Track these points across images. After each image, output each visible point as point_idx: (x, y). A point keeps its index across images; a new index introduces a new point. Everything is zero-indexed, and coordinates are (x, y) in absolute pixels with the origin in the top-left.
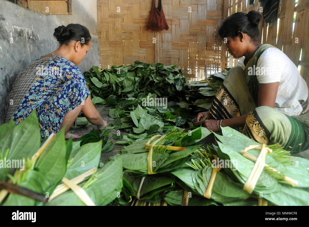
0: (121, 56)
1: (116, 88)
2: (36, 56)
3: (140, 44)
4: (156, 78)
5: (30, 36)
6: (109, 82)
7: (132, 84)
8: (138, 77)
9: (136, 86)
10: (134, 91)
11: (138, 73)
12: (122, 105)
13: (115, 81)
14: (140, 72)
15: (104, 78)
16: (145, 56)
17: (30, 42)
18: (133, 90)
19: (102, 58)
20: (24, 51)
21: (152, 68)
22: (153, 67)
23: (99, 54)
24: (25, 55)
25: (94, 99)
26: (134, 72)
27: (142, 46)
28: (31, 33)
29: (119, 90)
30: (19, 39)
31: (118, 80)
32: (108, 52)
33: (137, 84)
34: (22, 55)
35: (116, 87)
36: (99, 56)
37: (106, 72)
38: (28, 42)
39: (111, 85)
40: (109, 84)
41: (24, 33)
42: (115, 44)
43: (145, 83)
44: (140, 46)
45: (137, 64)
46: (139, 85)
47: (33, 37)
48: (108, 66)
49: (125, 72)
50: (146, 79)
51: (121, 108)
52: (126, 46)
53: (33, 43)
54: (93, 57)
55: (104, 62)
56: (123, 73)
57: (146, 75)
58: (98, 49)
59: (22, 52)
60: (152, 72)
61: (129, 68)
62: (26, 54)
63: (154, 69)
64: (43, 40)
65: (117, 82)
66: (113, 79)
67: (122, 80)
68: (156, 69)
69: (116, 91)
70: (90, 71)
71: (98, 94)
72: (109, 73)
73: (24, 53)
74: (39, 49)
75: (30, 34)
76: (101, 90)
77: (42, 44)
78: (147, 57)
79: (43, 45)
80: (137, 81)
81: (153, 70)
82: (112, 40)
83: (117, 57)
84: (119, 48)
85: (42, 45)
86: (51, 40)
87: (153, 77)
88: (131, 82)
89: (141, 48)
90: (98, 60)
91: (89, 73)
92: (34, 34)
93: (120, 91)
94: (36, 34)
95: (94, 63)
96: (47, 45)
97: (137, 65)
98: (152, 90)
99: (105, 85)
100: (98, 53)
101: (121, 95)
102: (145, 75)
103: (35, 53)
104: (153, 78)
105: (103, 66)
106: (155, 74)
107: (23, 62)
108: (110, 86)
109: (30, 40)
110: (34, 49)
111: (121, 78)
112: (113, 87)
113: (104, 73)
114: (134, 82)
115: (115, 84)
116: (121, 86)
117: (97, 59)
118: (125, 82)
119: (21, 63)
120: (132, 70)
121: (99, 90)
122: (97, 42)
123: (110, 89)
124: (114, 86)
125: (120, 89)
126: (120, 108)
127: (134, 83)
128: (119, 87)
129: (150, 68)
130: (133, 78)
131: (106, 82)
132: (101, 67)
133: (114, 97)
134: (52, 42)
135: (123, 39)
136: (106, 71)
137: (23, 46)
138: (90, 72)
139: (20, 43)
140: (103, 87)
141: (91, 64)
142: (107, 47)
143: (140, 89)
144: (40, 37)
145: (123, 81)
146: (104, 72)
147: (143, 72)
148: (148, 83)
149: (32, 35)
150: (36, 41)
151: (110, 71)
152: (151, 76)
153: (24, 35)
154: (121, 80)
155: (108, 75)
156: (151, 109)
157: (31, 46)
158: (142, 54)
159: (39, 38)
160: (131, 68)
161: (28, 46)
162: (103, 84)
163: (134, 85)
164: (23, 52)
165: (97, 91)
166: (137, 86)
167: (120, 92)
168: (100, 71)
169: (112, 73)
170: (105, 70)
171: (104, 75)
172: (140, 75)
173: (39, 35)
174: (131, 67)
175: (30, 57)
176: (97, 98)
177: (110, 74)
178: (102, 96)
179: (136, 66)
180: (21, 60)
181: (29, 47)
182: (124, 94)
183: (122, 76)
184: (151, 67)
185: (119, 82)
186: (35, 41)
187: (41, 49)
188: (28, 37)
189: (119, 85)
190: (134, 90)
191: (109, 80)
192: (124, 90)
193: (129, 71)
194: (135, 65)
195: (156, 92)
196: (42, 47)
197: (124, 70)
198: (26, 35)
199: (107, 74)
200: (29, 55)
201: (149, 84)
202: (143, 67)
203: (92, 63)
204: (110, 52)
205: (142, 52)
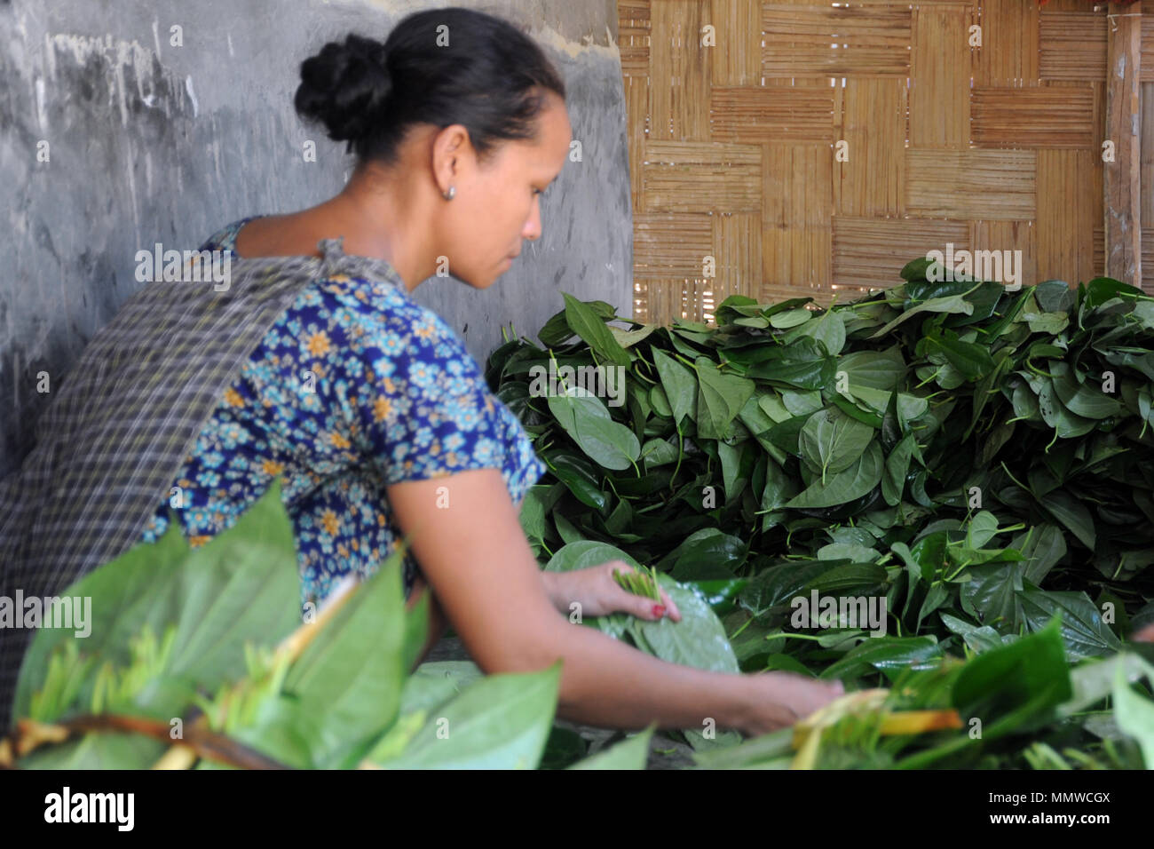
0: (818, 216)
1: (741, 474)
2: (173, 230)
3: (974, 113)
4: (1059, 403)
5: (141, 95)
6: (692, 424)
7: (871, 445)
8: (918, 394)
9: (905, 467)
10: (883, 506)
11: (930, 364)
12: (771, 593)
13: (739, 422)
14: (939, 350)
15: (655, 394)
16: (1015, 216)
17: (142, 130)
18: (881, 493)
19: (653, 231)
20: (108, 193)
21: (1037, 321)
22: (1048, 317)
23: (623, 198)
24: (109, 222)
25: (566, 557)
26: (894, 352)
27: (991, 131)
28: (147, 73)
29: (766, 493)
30: (82, 115)
31: (762, 412)
32: (707, 176)
33: (911, 447)
34: (95, 220)
35: (746, 472)
36: (626, 211)
37: (672, 352)
38: (133, 130)
39: (709, 451)
40: (687, 447)
41: (111, 78)
42: (764, 115)
43: (976, 443)
44: (974, 133)
45: (922, 291)
46: (927, 455)
47: (160, 100)
48: (700, 303)
49: (825, 353)
50: (988, 410)
51: (757, 614)
52: (855, 130)
53: (160, 140)
54: (572, 221)
55: (671, 263)
56: (807, 357)
57: (987, 378)
58: (624, 159)
59: (94, 201)
60: (1036, 351)
61: (861, 317)
62: (115, 216)
63: (1053, 332)
64: (218, 114)
65: (757, 431)
66: (722, 400)
67: (797, 413)
68: (1070, 331)
69: (745, 504)
70: (542, 335)
71: (605, 519)
72: (693, 361)
73: (105, 208)
74: (191, 177)
75: (140, 77)
76: (623, 490)
77: (211, 143)
78: (1035, 221)
79: (217, 154)
80: (912, 423)
81: (1047, 337)
82: (742, 79)
83: (784, 226)
84: (799, 149)
85: (214, 148)
86: (270, 109)
87: (1037, 397)
88: (868, 434)
89: (989, 145)
90: (619, 250)
91: (538, 351)
92: (164, 75)
93: (773, 500)
94: (175, 79)
95: (581, 277)
96: (242, 151)
97: (925, 297)
98: (1028, 496)
99: (661, 451)
100: (618, 190)
101: (779, 530)
102: (981, 375)
103: (169, 208)
104: (1041, 399)
105: (664, 299)
106: (1056, 371)
107: (100, 265)
108: (699, 463)
109: (143, 118)
110: (166, 179)
111: (789, 397)
112: (717, 464)
113: (658, 354)
114: (886, 427)
115: (733, 447)
116: (782, 460)
117: (611, 245)
118: (819, 432)
119: (89, 271)
120: (880, 333)
121: (608, 488)
122: (610, 99)
123: (694, 479)
124: (727, 456)
125: (775, 481)
126: (749, 614)
127: (886, 438)
128: (770, 473)
129: (1025, 324)
130: (878, 400)
131: (668, 430)
132: (643, 306)
133: (730, 547)
134: (273, 125)
135: (830, 72)
136: (672, 336)
137: (101, 165)
138: (543, 348)
139: (88, 146)
140: (641, 462)
141: (557, 278)
142: (696, 133)
143: (933, 488)
144: (199, 99)
145: (805, 419)
146: (660, 346)
147: (964, 349)
148: (999, 436)
149: (151, 85)
150: (176, 124)
151: (700, 339)
152: (1025, 385)
153: (107, 89)
154: (788, 416)
155: (685, 372)
156: (977, 631)
157: (148, 160)
158: (996, 201)
159: (195, 103)
160: (876, 319)
161: (129, 158)
162: (645, 440)
163: (886, 456)
164: (103, 200)
165: (594, 496)
166: (914, 461)
167: (774, 512)
168: (626, 338)
169: (721, 356)
170: (663, 330)
171: (655, 376)
172: (942, 373)
173: (195, 82)
174: (876, 314)
175: (138, 233)
176: (590, 547)
177: (703, 364)
178: (631, 537)
179: (914, 300)
180: (88, 250)
181: (136, 166)
182: (806, 521)
183: (799, 380)
184: (1031, 310)
185: (767, 427)
186: (171, 122)
187: (208, 177)
188: (131, 100)
189: (766, 453)
190: (886, 492)
191: (690, 412)
192: (802, 495)
193: (856, 343)
194: (904, 295)
195: (1060, 512)
196: (214, 163)
197: (817, 337)
198: (117, 87)
199: (675, 366)
200: (133, 219)
201: (1005, 453)
202: (968, 309)
203: (564, 278)
204: (721, 178)
205: (995, 181)
